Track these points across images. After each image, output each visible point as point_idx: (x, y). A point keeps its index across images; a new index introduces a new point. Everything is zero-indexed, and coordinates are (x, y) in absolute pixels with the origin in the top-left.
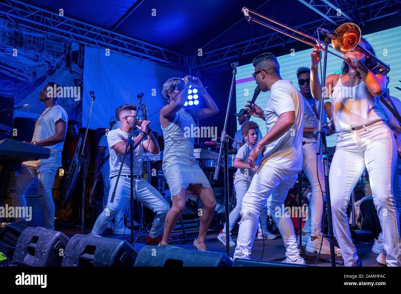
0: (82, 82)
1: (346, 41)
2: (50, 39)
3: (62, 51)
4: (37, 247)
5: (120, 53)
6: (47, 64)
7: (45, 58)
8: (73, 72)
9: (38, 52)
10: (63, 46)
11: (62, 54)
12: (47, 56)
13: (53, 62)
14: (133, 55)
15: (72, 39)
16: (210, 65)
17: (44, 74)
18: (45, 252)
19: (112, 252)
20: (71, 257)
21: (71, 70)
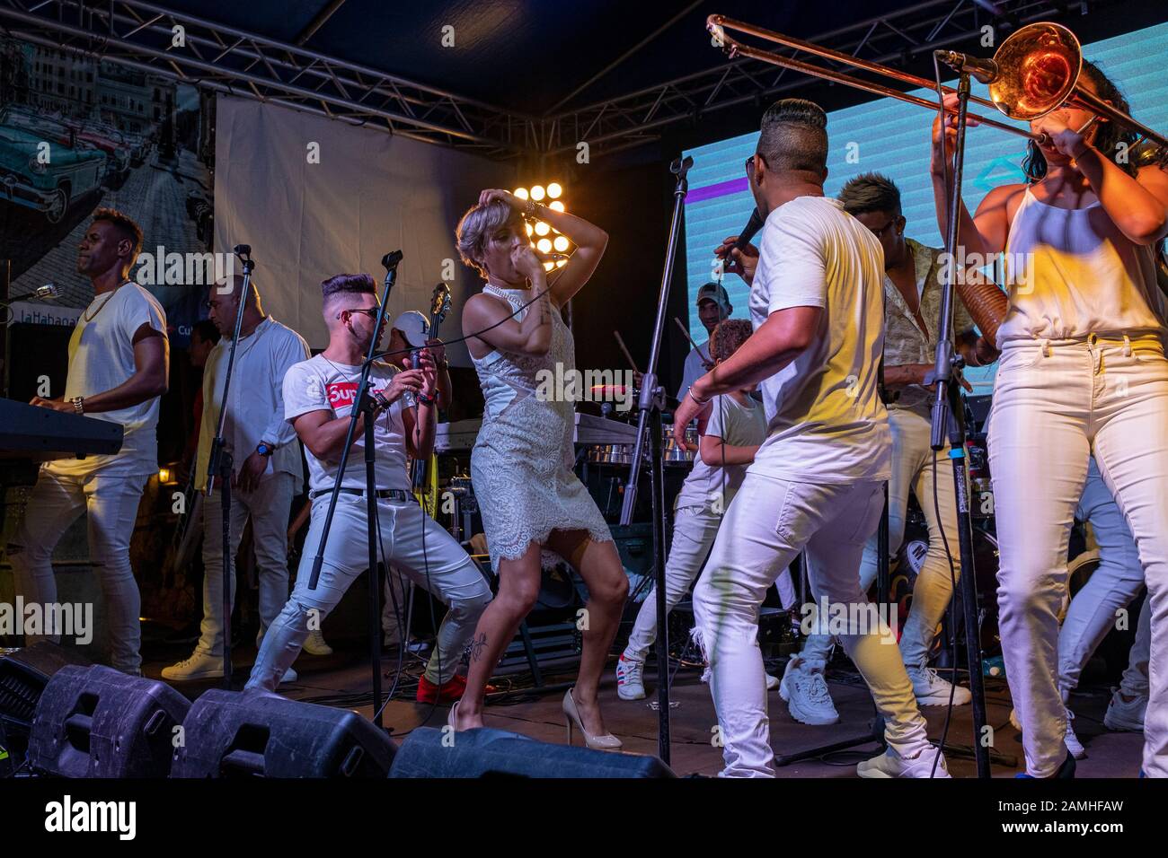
0: (213, 208)
1: (1032, 82)
2: (110, 78)
3: (149, 111)
4: (95, 728)
5: (324, 113)
6: (105, 154)
7: (96, 136)
8: (182, 179)
9: (76, 120)
10: (150, 99)
11: (147, 121)
12: (103, 131)
13: (121, 149)
14: (366, 118)
15: (177, 72)
16: (604, 143)
17: (94, 185)
18: (117, 744)
19: (317, 748)
20: (195, 759)
21: (178, 170)
